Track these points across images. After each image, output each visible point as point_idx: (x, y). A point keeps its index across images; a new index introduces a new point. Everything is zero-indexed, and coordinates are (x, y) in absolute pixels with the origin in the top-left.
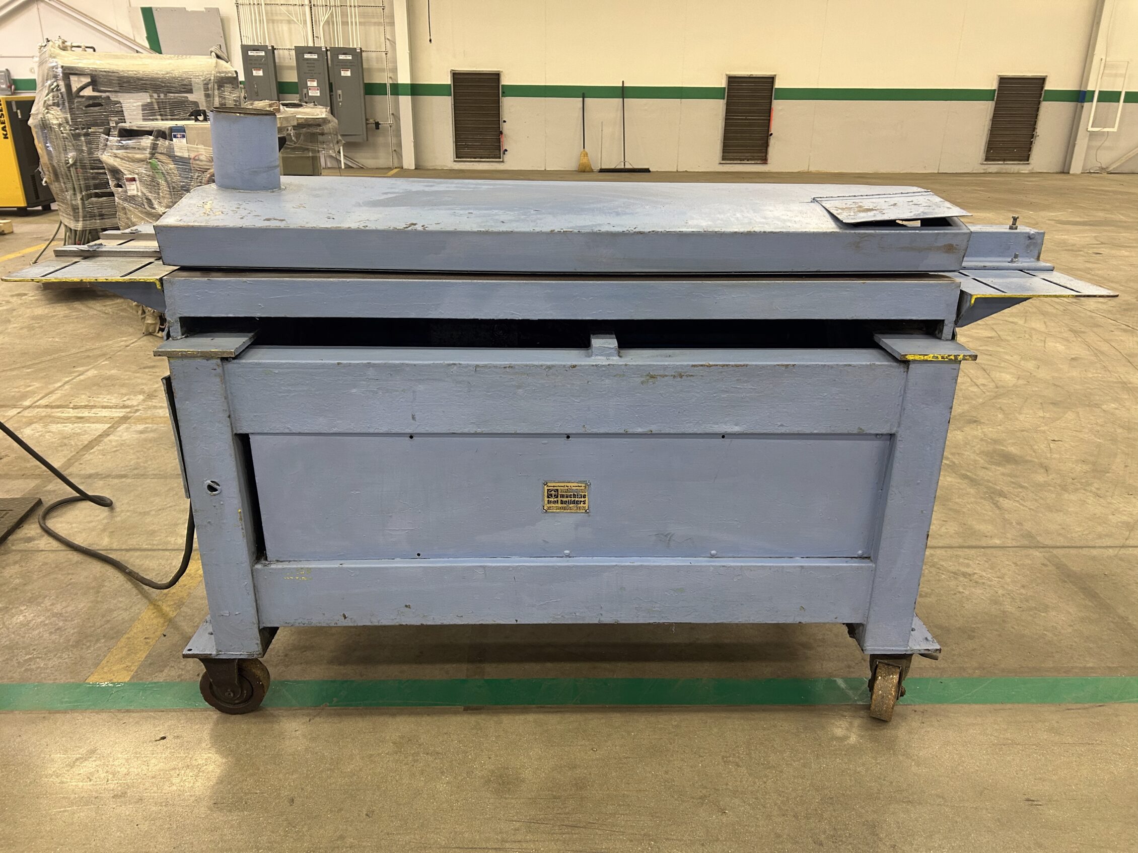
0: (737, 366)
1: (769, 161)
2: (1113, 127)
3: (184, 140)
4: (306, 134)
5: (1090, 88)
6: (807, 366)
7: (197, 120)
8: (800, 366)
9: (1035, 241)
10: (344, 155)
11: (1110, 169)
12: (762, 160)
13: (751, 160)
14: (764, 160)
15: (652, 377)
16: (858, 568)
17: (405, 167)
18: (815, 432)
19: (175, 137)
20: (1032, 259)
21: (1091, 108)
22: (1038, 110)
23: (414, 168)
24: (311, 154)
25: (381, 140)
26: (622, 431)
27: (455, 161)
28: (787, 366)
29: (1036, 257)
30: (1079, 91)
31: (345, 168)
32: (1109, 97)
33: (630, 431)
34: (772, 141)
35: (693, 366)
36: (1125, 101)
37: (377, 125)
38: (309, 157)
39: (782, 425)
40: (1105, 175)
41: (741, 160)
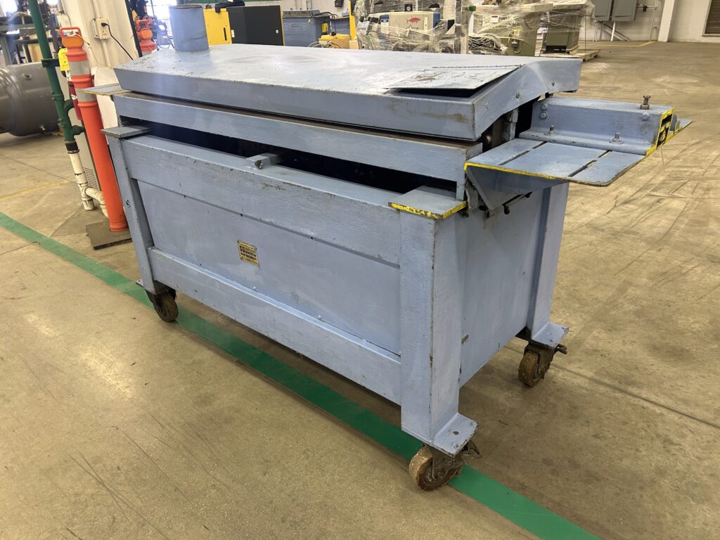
0: (305, 188)
3: (387, 23)
4: (567, 17)
6: (342, 198)
7: (406, 10)
8: (338, 197)
9: (649, 123)
10: (615, 31)
15: (267, 185)
16: (393, 363)
17: (660, 40)
18: (354, 249)
19: (382, 21)
20: (647, 142)
23: (666, 40)
24: (568, 31)
25: (647, 19)
26: (259, 218)
27: (703, 36)
28: (331, 195)
29: (652, 140)
31: (614, 40)
33: (263, 219)
35: (284, 183)
37: (645, 8)
38: (566, 33)
39: (334, 239)
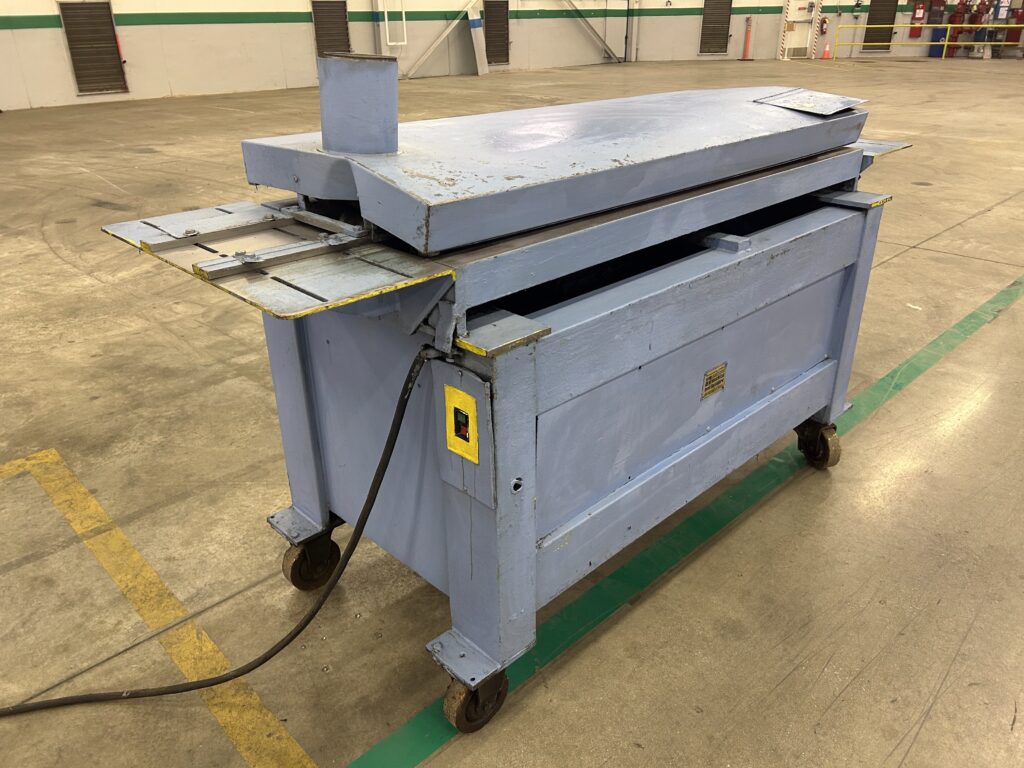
1: (130, 89)
2: (403, 41)
5: (380, 9)
11: (410, 75)
12: (122, 88)
13: (112, 89)
14: (125, 89)
21: (385, 26)
22: (347, 29)
30: (372, 13)
32: (395, 16)
34: (127, 68)
36: (389, 20)
40: (408, 81)
41: (100, 90)
